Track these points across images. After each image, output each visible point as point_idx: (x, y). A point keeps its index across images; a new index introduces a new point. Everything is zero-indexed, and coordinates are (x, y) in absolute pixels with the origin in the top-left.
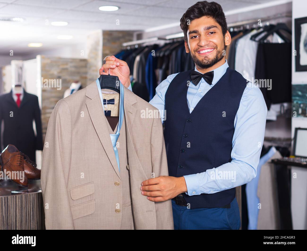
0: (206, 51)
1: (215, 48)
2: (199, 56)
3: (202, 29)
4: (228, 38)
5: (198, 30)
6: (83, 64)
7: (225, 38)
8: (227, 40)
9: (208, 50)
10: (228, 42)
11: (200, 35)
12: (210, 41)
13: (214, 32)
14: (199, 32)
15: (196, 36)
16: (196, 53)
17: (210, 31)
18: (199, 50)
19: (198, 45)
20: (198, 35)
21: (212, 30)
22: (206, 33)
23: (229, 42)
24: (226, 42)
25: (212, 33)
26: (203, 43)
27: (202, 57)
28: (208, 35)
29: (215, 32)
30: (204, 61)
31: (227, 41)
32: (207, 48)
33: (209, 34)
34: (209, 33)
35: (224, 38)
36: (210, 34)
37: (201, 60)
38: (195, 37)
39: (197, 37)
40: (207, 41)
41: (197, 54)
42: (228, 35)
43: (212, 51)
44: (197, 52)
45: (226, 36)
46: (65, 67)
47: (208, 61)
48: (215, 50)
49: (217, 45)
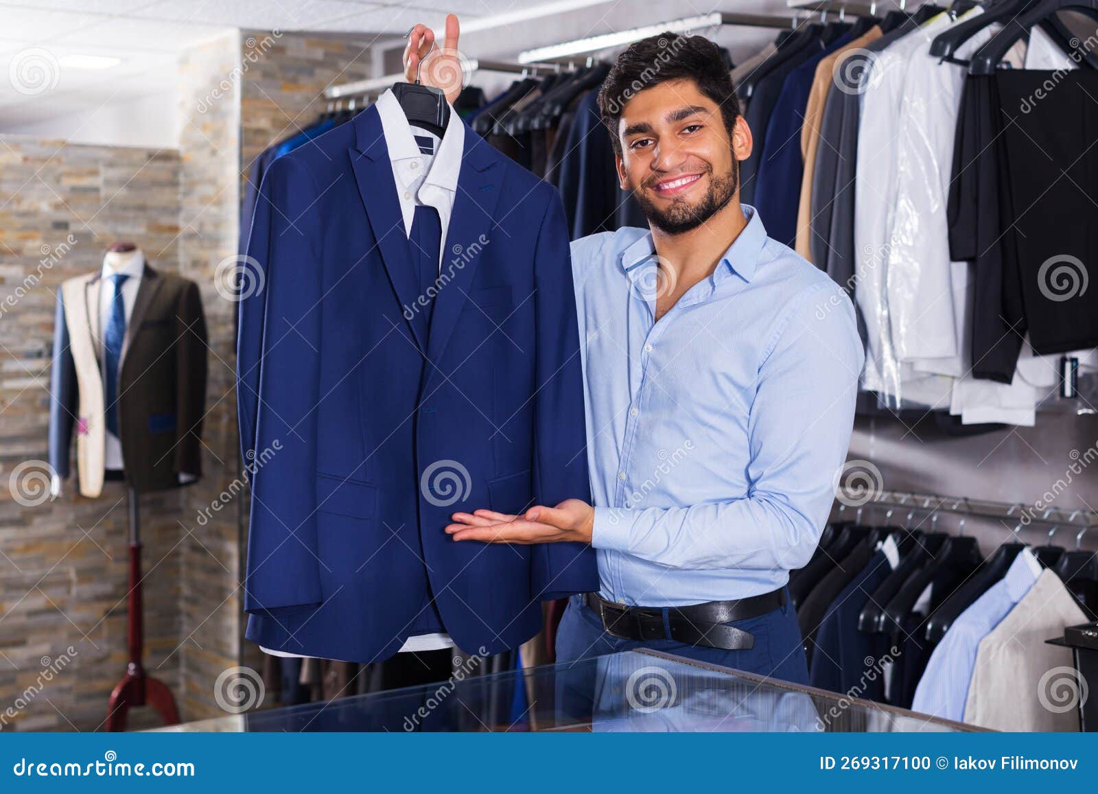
0: (678, 183)
1: (705, 172)
2: (657, 198)
3: (660, 121)
4: (743, 138)
5: (649, 122)
6: (161, 170)
7: (734, 140)
8: (739, 145)
9: (684, 182)
10: (743, 148)
11: (657, 138)
12: (689, 154)
13: (698, 126)
14: (654, 127)
15: (647, 141)
16: (648, 189)
17: (685, 125)
18: (656, 182)
19: (654, 166)
20: (651, 138)
21: (691, 120)
22: (675, 129)
23: (747, 149)
24: (737, 150)
25: (692, 129)
26: (668, 162)
27: (667, 201)
28: (679, 136)
29: (701, 127)
30: (674, 212)
31: (740, 147)
32: (681, 174)
33: (684, 132)
34: (684, 130)
35: (731, 139)
36: (687, 131)
37: (663, 210)
38: (644, 143)
39: (650, 142)
40: (680, 154)
41: (651, 194)
42: (743, 128)
43: (694, 182)
44: (652, 188)
45: (737, 132)
46: (87, 182)
47: (685, 211)
48: (705, 176)
49: (709, 164)
